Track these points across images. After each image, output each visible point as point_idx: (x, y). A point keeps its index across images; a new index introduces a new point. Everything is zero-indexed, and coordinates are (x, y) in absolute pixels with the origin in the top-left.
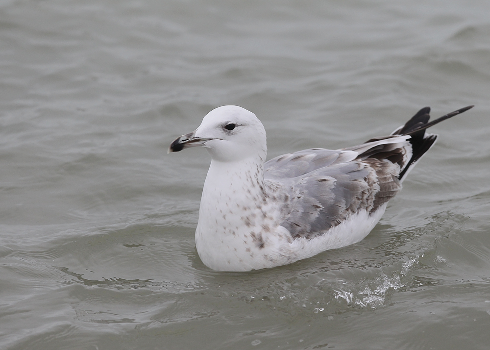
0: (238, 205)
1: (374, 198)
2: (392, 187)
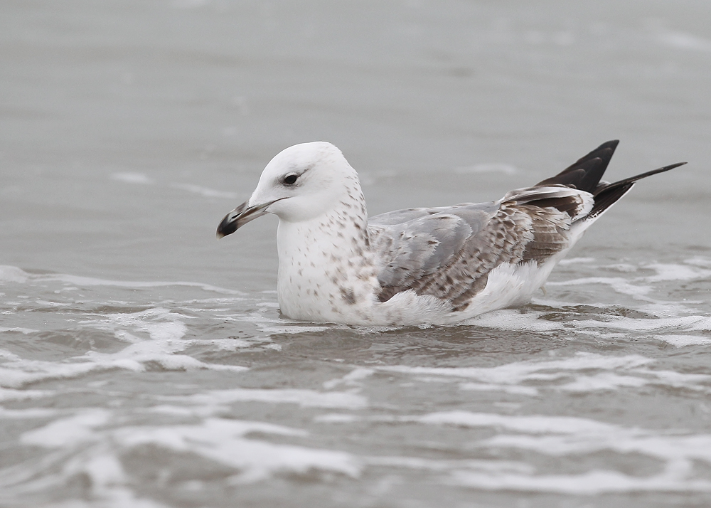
0: (324, 254)
1: (524, 248)
2: (553, 238)
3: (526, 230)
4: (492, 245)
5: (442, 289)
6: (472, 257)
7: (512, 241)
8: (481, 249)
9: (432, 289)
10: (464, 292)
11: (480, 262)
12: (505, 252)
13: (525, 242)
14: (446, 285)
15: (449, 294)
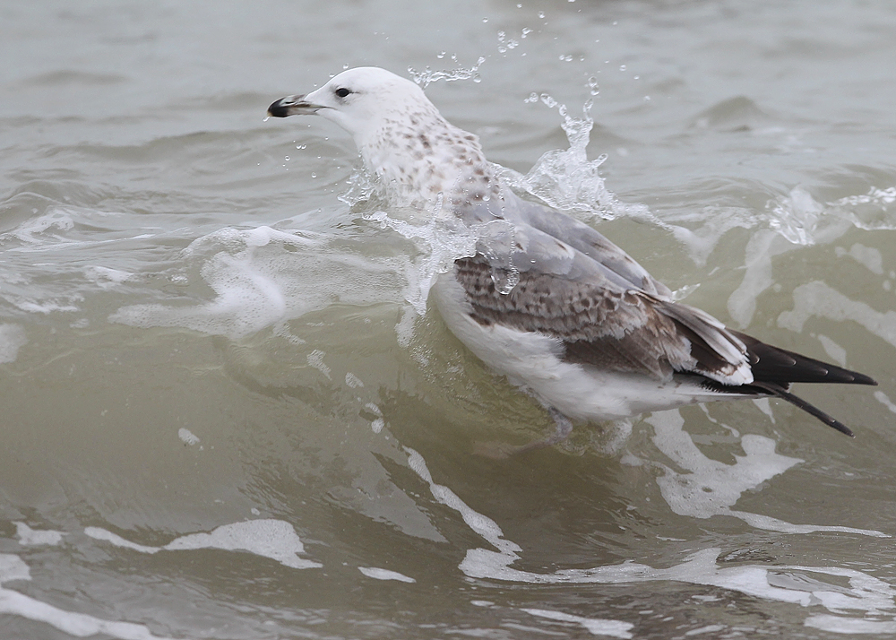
3: (620, 325)
4: (568, 302)
5: (478, 287)
6: (536, 291)
7: (593, 319)
8: (552, 294)
9: (469, 279)
10: (494, 309)
11: (539, 304)
12: (575, 319)
13: (607, 332)
14: (485, 288)
15: (479, 298)
